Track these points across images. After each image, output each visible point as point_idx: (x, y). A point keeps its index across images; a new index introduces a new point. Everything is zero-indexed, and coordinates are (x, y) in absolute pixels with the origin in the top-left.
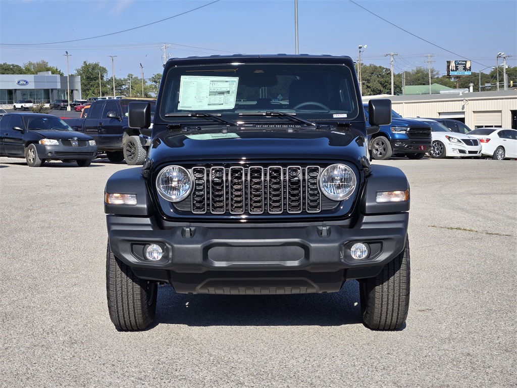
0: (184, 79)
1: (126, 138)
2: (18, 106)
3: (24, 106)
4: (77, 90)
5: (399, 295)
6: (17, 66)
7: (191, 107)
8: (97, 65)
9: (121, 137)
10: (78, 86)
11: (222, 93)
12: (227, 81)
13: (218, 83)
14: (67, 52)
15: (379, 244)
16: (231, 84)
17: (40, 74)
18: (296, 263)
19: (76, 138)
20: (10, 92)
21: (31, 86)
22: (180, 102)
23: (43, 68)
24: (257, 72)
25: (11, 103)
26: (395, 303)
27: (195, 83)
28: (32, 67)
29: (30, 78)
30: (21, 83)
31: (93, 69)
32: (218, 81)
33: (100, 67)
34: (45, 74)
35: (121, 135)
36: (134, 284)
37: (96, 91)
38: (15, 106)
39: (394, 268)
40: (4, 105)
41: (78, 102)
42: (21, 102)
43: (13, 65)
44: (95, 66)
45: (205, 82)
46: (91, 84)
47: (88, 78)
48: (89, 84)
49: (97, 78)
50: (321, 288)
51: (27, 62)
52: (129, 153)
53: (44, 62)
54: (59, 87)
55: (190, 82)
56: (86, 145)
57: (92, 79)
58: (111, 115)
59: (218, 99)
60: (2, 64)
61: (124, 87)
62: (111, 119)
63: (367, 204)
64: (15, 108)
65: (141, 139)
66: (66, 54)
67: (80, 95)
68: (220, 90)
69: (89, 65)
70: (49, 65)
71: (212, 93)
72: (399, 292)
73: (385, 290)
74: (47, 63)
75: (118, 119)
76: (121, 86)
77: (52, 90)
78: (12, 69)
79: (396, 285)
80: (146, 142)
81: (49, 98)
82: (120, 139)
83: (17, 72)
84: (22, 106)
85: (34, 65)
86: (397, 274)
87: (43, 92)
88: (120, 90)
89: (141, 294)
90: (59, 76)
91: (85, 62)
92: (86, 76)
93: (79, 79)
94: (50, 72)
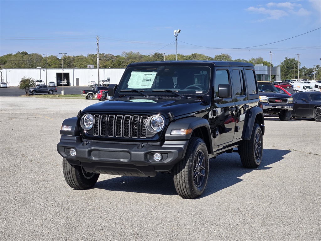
0: (133, 73)
4: (278, 75)
5: (185, 180)
6: (246, 61)
7: (133, 87)
10: (279, 73)
11: (148, 80)
12: (151, 75)
14: (271, 52)
15: (167, 154)
16: (152, 76)
18: (126, 161)
23: (260, 61)
24: (166, 70)
26: (183, 185)
27: (137, 75)
28: (254, 61)
31: (291, 62)
32: (147, 74)
33: (296, 61)
36: (72, 167)
39: (182, 167)
41: (277, 82)
43: (243, 60)
44: (293, 60)
47: (288, 67)
48: (288, 71)
49: (293, 68)
50: (146, 175)
51: (251, 58)
53: (261, 58)
54: (266, 73)
55: (135, 75)
57: (290, 69)
59: (146, 83)
61: (313, 73)
63: (166, 135)
67: (280, 78)
68: (147, 79)
69: (289, 60)
70: (264, 60)
71: (144, 80)
72: (184, 179)
73: (178, 177)
74: (263, 59)
76: (311, 72)
77: (262, 75)
79: (183, 175)
81: (260, 80)
85: (255, 60)
86: (183, 171)
88: (311, 75)
89: (76, 172)
90: (266, 67)
91: (286, 58)
92: (286, 66)
93: (279, 68)
94: (262, 64)
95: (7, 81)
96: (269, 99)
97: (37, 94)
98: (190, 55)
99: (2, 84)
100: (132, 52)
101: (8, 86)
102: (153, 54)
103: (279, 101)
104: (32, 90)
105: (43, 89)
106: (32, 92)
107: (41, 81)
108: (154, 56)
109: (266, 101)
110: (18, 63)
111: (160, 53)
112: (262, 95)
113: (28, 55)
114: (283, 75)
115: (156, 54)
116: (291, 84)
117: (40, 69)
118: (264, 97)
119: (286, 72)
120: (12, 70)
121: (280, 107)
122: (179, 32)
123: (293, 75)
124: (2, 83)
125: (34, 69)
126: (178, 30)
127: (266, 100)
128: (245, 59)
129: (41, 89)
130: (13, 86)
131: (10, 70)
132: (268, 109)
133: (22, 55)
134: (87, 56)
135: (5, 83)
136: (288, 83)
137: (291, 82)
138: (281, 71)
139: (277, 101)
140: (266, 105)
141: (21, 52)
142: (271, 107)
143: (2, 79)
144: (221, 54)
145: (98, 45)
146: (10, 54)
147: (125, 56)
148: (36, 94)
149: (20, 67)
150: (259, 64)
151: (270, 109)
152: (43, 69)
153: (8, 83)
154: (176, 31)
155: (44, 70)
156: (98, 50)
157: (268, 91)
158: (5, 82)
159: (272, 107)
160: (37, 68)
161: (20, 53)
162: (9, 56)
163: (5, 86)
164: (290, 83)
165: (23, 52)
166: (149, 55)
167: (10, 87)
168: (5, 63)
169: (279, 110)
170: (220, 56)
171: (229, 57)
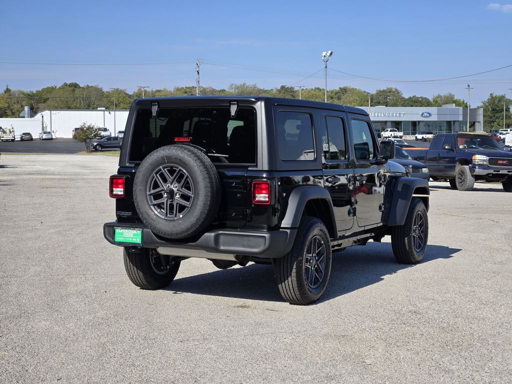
1: (458, 167)
2: (420, 137)
3: (425, 137)
4: (479, 122)
8: (503, 97)
9: (455, 166)
10: (481, 118)
14: (469, 86)
17: (444, 106)
19: (411, 166)
20: (414, 124)
21: (434, 118)
23: (450, 100)
25: (414, 134)
28: (440, 99)
29: (433, 110)
30: (426, 115)
31: (499, 101)
33: (507, 99)
34: (449, 106)
35: (455, 164)
37: (501, 123)
38: (416, 137)
40: (408, 136)
42: (423, 133)
43: (421, 97)
44: (501, 99)
46: (496, 116)
47: (493, 110)
48: (494, 116)
49: (502, 110)
51: (435, 95)
52: (461, 180)
53: (451, 95)
54: (461, 119)
56: (419, 172)
57: (497, 112)
58: (447, 147)
60: (412, 97)
62: (447, 150)
64: (417, 139)
65: (470, 168)
66: (467, 87)
67: (482, 127)
69: (496, 97)
70: (456, 98)
74: (454, 96)
75: (453, 150)
77: (454, 122)
78: (420, 102)
80: (474, 171)
81: (451, 130)
82: (453, 168)
83: (425, 104)
84: (423, 137)
85: (441, 97)
87: (445, 124)
90: (461, 109)
91: (491, 94)
92: (492, 108)
93: (481, 111)
94: (454, 105)
95: (52, 130)
96: (489, 159)
97: (103, 149)
98: (338, 89)
99: (44, 135)
100: (244, 84)
101: (54, 137)
102: (279, 88)
103: (505, 162)
104: (95, 144)
105: (112, 142)
106: (95, 147)
107: (105, 130)
108: (280, 91)
109: (485, 163)
110: (67, 102)
111: (289, 87)
112: (478, 154)
113: (80, 87)
114: (486, 122)
115: (283, 87)
116: (501, 136)
117: (104, 111)
118: (482, 156)
119: (491, 117)
120: (59, 112)
121: (505, 172)
122: (331, 54)
123: (503, 122)
124: (45, 133)
125: (91, 111)
126: (330, 52)
127: (484, 160)
128: (424, 96)
129: (109, 142)
130: (62, 137)
131: (57, 112)
132: (488, 175)
133: (71, 89)
134: (173, 91)
135: (49, 133)
136: (495, 135)
137: (501, 134)
138: (484, 116)
139: (501, 162)
140: (484, 169)
141: (68, 82)
142: (491, 171)
143: (44, 126)
144: (386, 89)
145: (198, 73)
146: (53, 87)
147: (234, 90)
148: (101, 151)
149: (69, 108)
150: (450, 105)
151: (491, 175)
152: (108, 111)
153: (53, 132)
154: (325, 53)
155: (110, 113)
156: (199, 82)
157: (487, 147)
158: (49, 130)
159: (494, 171)
160: (99, 109)
161: (67, 85)
162: (51, 90)
163: (49, 137)
164: (498, 134)
165: (73, 83)
166: (272, 90)
167: (56, 139)
168: (45, 101)
169: (503, 175)
170: (384, 91)
171: (398, 93)
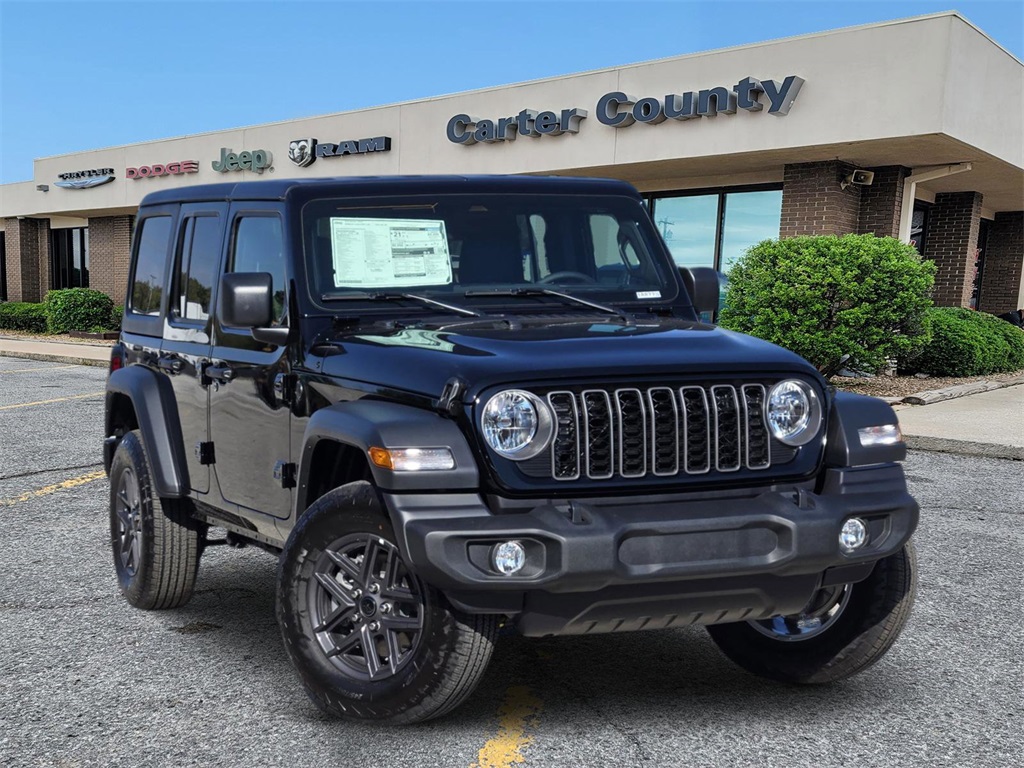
0: (339, 226)
7: (360, 282)
11: (418, 252)
13: (407, 232)
16: (431, 234)
22: (337, 272)
24: (474, 209)
27: (360, 232)
32: (406, 229)
45: (380, 230)
55: (351, 231)
59: (413, 264)
63: (848, 450)
68: (412, 247)
71: (398, 253)
